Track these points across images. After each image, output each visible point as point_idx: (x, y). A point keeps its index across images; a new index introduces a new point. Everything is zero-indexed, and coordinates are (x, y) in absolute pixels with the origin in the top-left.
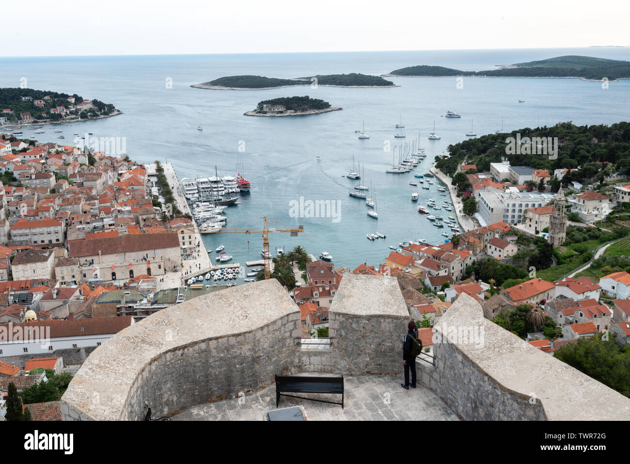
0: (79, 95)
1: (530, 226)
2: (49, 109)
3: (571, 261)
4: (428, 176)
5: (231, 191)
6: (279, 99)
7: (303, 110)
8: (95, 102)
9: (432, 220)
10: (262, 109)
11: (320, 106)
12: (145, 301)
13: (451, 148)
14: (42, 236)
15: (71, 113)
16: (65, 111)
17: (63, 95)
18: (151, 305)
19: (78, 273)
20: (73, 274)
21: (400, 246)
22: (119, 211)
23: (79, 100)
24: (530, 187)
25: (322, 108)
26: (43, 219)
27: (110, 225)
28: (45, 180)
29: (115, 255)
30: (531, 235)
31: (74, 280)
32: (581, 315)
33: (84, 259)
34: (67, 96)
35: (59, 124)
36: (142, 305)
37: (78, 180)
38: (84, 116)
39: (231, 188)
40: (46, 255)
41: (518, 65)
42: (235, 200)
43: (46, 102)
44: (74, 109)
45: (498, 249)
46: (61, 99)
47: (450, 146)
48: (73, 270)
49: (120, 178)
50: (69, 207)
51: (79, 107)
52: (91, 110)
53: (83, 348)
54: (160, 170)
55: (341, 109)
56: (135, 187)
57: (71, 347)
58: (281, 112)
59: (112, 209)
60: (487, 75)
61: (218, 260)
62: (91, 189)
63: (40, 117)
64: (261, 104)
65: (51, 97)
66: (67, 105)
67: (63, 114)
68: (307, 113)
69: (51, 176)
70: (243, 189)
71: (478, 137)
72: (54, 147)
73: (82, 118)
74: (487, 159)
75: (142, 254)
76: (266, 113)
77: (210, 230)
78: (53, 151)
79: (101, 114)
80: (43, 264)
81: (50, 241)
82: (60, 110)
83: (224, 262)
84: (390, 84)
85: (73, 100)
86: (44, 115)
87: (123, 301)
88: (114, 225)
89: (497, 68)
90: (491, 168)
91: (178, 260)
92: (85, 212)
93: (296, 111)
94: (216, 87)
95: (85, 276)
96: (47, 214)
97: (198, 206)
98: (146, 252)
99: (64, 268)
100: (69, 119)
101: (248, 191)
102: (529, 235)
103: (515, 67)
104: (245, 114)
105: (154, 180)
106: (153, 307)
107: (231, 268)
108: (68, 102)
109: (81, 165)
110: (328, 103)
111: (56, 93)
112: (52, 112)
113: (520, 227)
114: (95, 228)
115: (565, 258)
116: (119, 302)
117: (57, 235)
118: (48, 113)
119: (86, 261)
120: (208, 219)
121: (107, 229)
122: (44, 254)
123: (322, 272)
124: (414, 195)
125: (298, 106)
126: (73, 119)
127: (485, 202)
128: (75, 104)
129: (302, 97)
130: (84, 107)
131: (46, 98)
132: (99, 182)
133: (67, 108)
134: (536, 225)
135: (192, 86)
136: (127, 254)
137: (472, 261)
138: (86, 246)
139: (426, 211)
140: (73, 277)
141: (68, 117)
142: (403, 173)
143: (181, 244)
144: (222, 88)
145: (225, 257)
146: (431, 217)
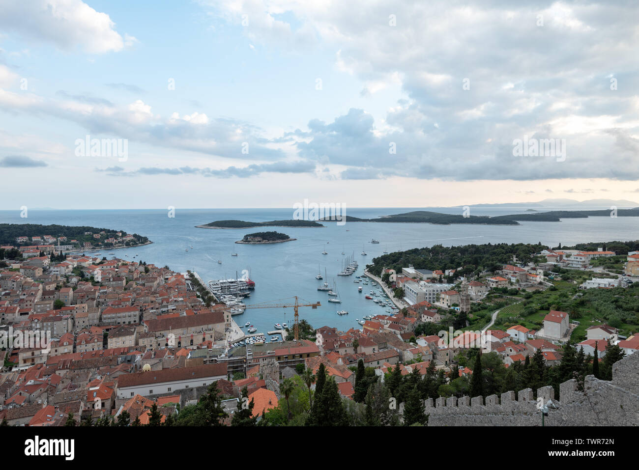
0: (124, 231)
1: (443, 303)
2: (103, 240)
3: (478, 322)
4: (363, 277)
5: (242, 288)
6: (258, 233)
7: (273, 240)
8: (135, 236)
9: (377, 303)
10: (247, 240)
11: (284, 238)
12: (223, 355)
13: (375, 260)
14: (124, 318)
15: (119, 242)
16: (115, 241)
17: (113, 231)
18: (229, 358)
19: (155, 343)
20: (151, 344)
21: (364, 319)
22: (175, 301)
23: (124, 234)
24: (433, 280)
25: (285, 239)
26: (124, 307)
27: (173, 310)
28: (120, 282)
29: (181, 329)
30: (446, 308)
31: (151, 348)
32: (511, 350)
33: (159, 332)
34: (116, 232)
35: (111, 249)
36: (222, 358)
37: (140, 282)
38: (128, 244)
39: (243, 286)
40: (133, 330)
41: (391, 216)
42: (248, 294)
43: (102, 235)
44: (121, 240)
45: (429, 317)
46: (113, 234)
47: (374, 259)
48: (151, 341)
49: (167, 281)
50: (143, 298)
51: (124, 239)
52: (132, 241)
53: (195, 388)
54: (192, 276)
55: (296, 239)
56: (179, 286)
57: (185, 388)
58: (260, 241)
59: (170, 300)
60: (376, 221)
61: (249, 331)
62: (151, 287)
63: (98, 245)
64: (246, 237)
65: (105, 232)
66: (116, 237)
67: (114, 243)
68: (276, 241)
69: (124, 279)
70: (250, 287)
71: (389, 254)
72: (120, 262)
73: (126, 245)
74: (400, 266)
75: (199, 328)
76: (250, 241)
77: (236, 312)
78: (120, 264)
79: (139, 243)
80: (130, 337)
81: (130, 322)
82: (110, 240)
83: (252, 333)
84: (321, 226)
85: (120, 234)
86: (100, 243)
87: (208, 357)
88: (175, 309)
89: (380, 218)
90: (403, 271)
91: (223, 332)
92: (152, 302)
93: (269, 241)
94: (212, 227)
95: (159, 345)
96: (128, 303)
97: (224, 297)
98: (202, 327)
99: (146, 339)
100: (117, 246)
101: (254, 288)
102: (444, 309)
103: (390, 217)
104: (236, 243)
105: (189, 282)
106: (230, 359)
107: (259, 336)
108: (117, 235)
109: (141, 273)
110: (288, 236)
111: (109, 230)
112: (106, 242)
113: (437, 304)
114: (162, 312)
115: (474, 321)
116: (206, 357)
117: (135, 317)
118: (103, 242)
119: (161, 334)
120: (234, 305)
121: (171, 312)
122: (131, 330)
123: (330, 333)
124: (359, 288)
125: (270, 237)
126: (121, 246)
127: (411, 290)
128: (122, 236)
129: (272, 232)
130: (128, 238)
131: (102, 233)
132: (156, 283)
133: (116, 239)
134: (448, 302)
135: (196, 227)
136: (189, 328)
137: (417, 324)
138: (161, 323)
139: (371, 297)
140: (151, 346)
141: (117, 245)
142: (348, 275)
143: (226, 321)
144: (216, 228)
145: (252, 330)
146: (376, 301)
